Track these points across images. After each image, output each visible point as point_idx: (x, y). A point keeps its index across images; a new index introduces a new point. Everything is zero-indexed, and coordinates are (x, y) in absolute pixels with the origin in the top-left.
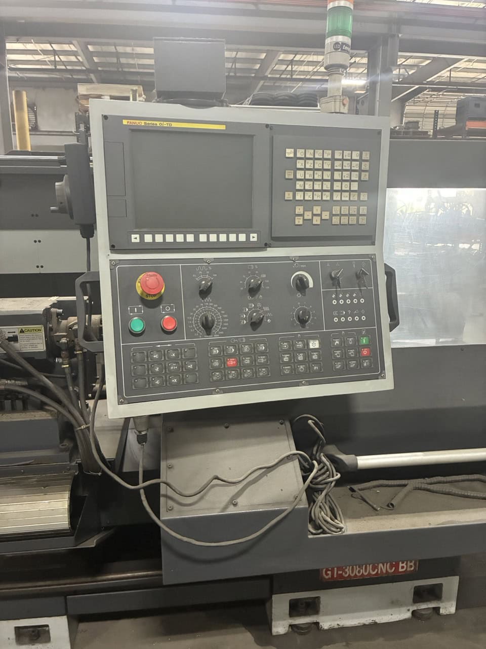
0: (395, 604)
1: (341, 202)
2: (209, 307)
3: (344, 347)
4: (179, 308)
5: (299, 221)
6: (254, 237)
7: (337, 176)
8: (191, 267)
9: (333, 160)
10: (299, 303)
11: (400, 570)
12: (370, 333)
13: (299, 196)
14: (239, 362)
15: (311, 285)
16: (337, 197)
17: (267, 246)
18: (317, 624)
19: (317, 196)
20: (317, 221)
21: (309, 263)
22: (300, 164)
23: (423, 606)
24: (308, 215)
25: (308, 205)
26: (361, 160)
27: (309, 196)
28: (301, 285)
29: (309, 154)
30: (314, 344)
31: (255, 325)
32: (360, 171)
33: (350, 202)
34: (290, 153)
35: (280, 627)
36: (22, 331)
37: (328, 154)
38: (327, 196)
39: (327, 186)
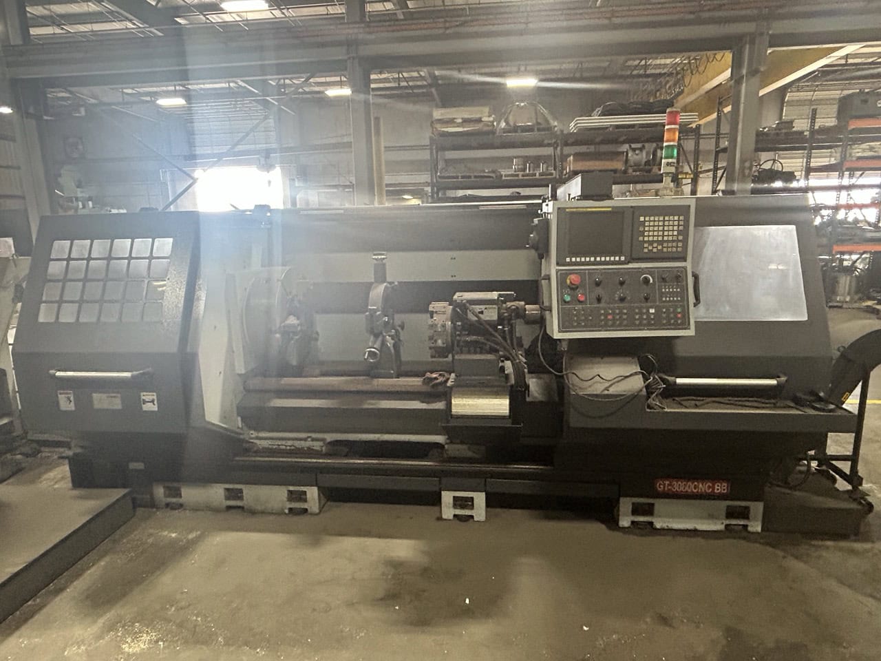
0: (712, 517)
1: (668, 241)
2: (599, 291)
3: (668, 312)
4: (585, 290)
5: (646, 250)
6: (623, 258)
7: (666, 228)
8: (591, 273)
9: (664, 221)
10: (645, 290)
11: (716, 491)
12: (683, 307)
13: (646, 239)
14: (614, 317)
15: (651, 281)
16: (666, 238)
17: (629, 262)
18: (651, 523)
19: (655, 239)
20: (655, 250)
21: (650, 271)
22: (647, 224)
23: (734, 522)
24: (650, 248)
25: (651, 243)
26: (679, 221)
27: (651, 239)
28: (646, 281)
29: (652, 218)
30: (652, 311)
31: (622, 300)
32: (679, 225)
33: (673, 241)
34: (642, 219)
35: (625, 522)
36: (486, 309)
37: (661, 218)
38: (660, 239)
39: (661, 233)
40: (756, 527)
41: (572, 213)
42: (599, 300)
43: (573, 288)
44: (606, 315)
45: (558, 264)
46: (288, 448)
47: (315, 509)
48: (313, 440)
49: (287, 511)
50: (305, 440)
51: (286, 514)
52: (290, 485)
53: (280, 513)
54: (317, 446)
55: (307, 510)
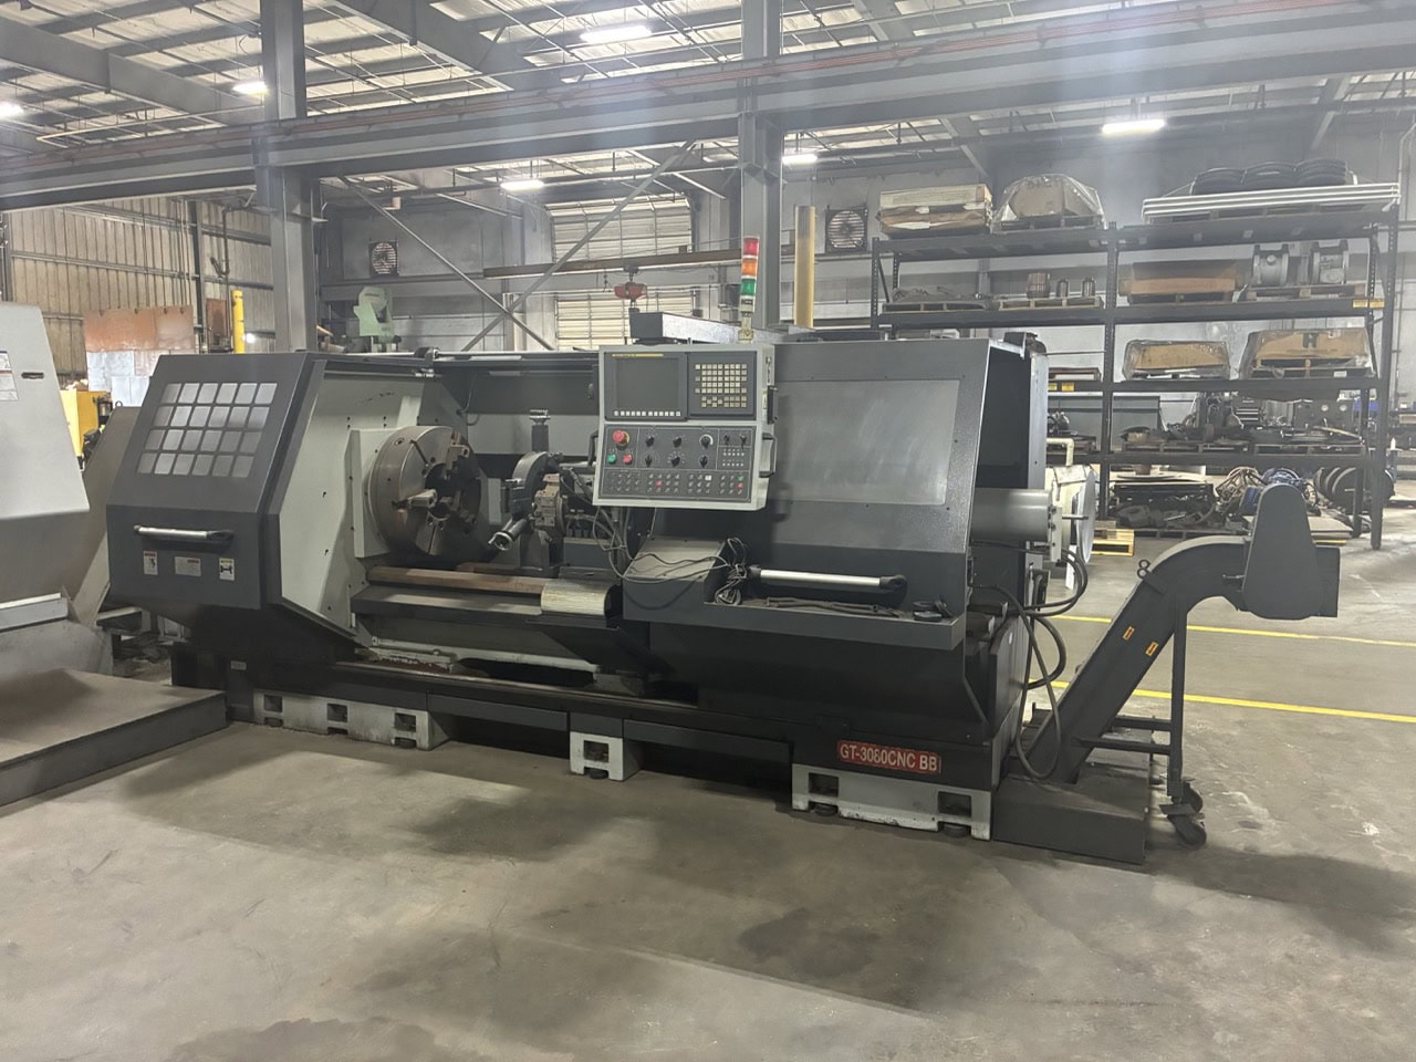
0: (917, 807)
1: (729, 395)
2: (651, 451)
3: (728, 481)
4: (634, 451)
5: (704, 405)
6: (678, 414)
7: (726, 379)
8: (645, 429)
9: (724, 370)
10: (703, 453)
11: (921, 767)
12: (745, 475)
13: (704, 391)
14: (672, 483)
15: (712, 443)
16: (727, 391)
17: (686, 420)
18: (836, 807)
19: (715, 391)
20: (715, 405)
21: (712, 430)
22: (704, 373)
23: (951, 819)
24: (709, 402)
25: (709, 396)
26: (741, 369)
27: (709, 391)
28: (706, 443)
29: (709, 367)
30: (709, 478)
31: (676, 462)
32: (741, 376)
33: (735, 395)
34: (698, 367)
35: (800, 801)
37: (720, 367)
38: (720, 391)
39: (720, 385)
40: (982, 831)
41: (618, 359)
42: (649, 462)
43: (623, 446)
44: (655, 479)
45: (606, 418)
46: (411, 662)
47: (424, 741)
48: (441, 654)
49: (393, 741)
50: (430, 653)
51: (391, 745)
52: (399, 706)
53: (386, 744)
54: (443, 661)
55: (415, 741)
